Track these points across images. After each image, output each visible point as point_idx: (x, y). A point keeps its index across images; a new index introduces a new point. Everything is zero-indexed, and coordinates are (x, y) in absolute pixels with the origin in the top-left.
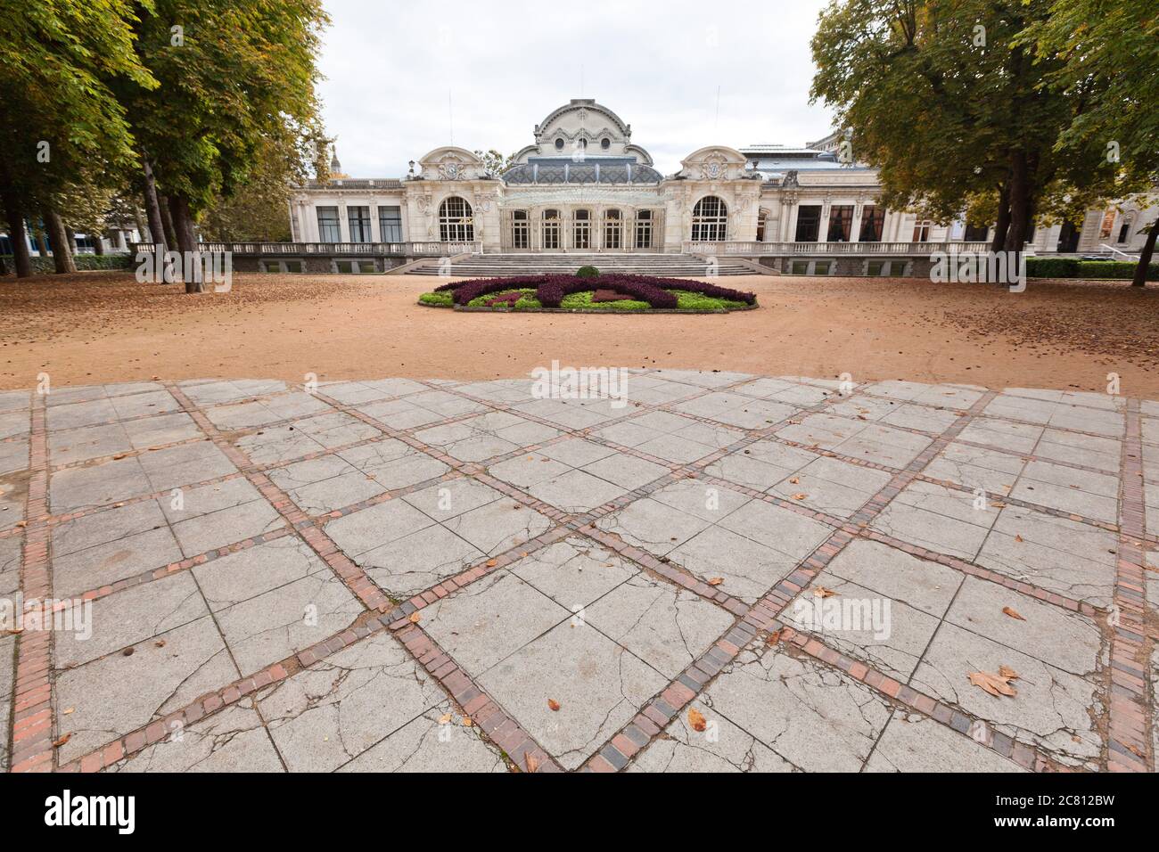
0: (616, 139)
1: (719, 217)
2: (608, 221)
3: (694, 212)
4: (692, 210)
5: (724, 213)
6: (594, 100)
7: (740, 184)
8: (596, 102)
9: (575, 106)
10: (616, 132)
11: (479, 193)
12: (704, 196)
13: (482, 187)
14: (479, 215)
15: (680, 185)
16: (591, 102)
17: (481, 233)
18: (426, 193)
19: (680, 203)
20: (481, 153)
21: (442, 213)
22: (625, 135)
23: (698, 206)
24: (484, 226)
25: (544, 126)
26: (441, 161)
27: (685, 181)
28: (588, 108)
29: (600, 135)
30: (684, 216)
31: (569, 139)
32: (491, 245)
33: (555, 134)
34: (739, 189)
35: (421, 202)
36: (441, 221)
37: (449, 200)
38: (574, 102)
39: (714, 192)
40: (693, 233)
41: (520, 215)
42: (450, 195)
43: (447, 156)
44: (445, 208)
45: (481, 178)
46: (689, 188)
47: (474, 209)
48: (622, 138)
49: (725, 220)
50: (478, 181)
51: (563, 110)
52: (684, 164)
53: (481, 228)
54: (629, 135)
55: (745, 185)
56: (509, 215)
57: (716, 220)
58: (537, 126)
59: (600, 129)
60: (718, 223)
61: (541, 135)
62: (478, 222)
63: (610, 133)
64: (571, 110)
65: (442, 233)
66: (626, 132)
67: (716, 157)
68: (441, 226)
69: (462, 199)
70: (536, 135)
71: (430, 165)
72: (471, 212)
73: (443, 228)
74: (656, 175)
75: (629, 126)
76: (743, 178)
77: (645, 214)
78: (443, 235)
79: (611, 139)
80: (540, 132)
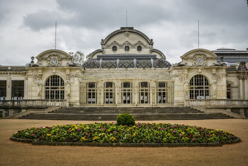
0: (145, 46)
1: (204, 86)
2: (141, 88)
3: (190, 83)
4: (189, 82)
5: (207, 83)
6: (133, 28)
7: (214, 68)
8: (134, 29)
9: (123, 30)
10: (145, 43)
11: (69, 73)
12: (195, 75)
13: (71, 70)
14: (68, 85)
15: (181, 69)
16: (132, 28)
17: (69, 95)
18: (39, 73)
19: (182, 78)
20: (73, 53)
21: (47, 84)
22: (150, 44)
23: (192, 79)
24: (71, 91)
25: (107, 40)
26: (49, 57)
27: (184, 67)
28: (130, 32)
29: (136, 44)
30: (185, 85)
31: (120, 46)
32: (73, 101)
33: (112, 44)
34: (214, 71)
35: (35, 78)
36: (46, 88)
37: (51, 77)
38: (122, 28)
39: (201, 72)
40: (190, 95)
41: (92, 85)
42: (52, 74)
43: (52, 54)
44: (49, 82)
45: (70, 65)
46: (186, 71)
47: (65, 82)
48: (148, 46)
49: (208, 88)
50: (69, 67)
51: (116, 32)
52: (182, 58)
53: (69, 92)
54: (152, 44)
55: (217, 69)
56: (85, 85)
57: (203, 88)
58: (102, 40)
59: (136, 41)
60: (204, 89)
61: (104, 45)
62: (67, 89)
63: (142, 44)
64: (121, 32)
65: (46, 95)
66: (151, 43)
67: (200, 55)
68: (46, 91)
69: (59, 77)
70: (102, 44)
71: (42, 59)
72: (64, 84)
73: (47, 92)
74: (167, 64)
75: (152, 40)
76: (216, 65)
77: (162, 85)
78: (47, 96)
79: (142, 47)
80: (104, 43)
